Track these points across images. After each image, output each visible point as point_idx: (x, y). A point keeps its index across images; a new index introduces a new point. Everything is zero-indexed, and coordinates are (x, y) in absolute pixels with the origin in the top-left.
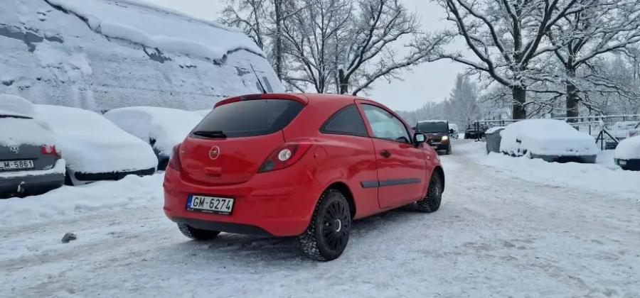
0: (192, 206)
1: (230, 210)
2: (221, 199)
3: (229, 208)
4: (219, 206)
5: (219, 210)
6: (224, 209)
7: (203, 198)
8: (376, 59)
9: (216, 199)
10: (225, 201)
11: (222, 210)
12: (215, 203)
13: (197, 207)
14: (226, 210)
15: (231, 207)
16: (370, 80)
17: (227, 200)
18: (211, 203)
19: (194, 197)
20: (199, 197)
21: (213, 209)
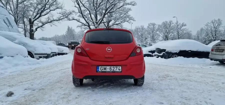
0: (100, 70)
1: (121, 71)
2: (115, 67)
3: (120, 70)
4: (115, 69)
5: (115, 71)
6: (117, 70)
7: (105, 67)
8: (46, 16)
9: (112, 67)
10: (117, 67)
11: (117, 71)
12: (113, 69)
13: (103, 71)
14: (119, 71)
15: (121, 69)
16: (44, 24)
17: (118, 67)
18: (110, 69)
19: (100, 67)
20: (103, 67)
21: (112, 71)
